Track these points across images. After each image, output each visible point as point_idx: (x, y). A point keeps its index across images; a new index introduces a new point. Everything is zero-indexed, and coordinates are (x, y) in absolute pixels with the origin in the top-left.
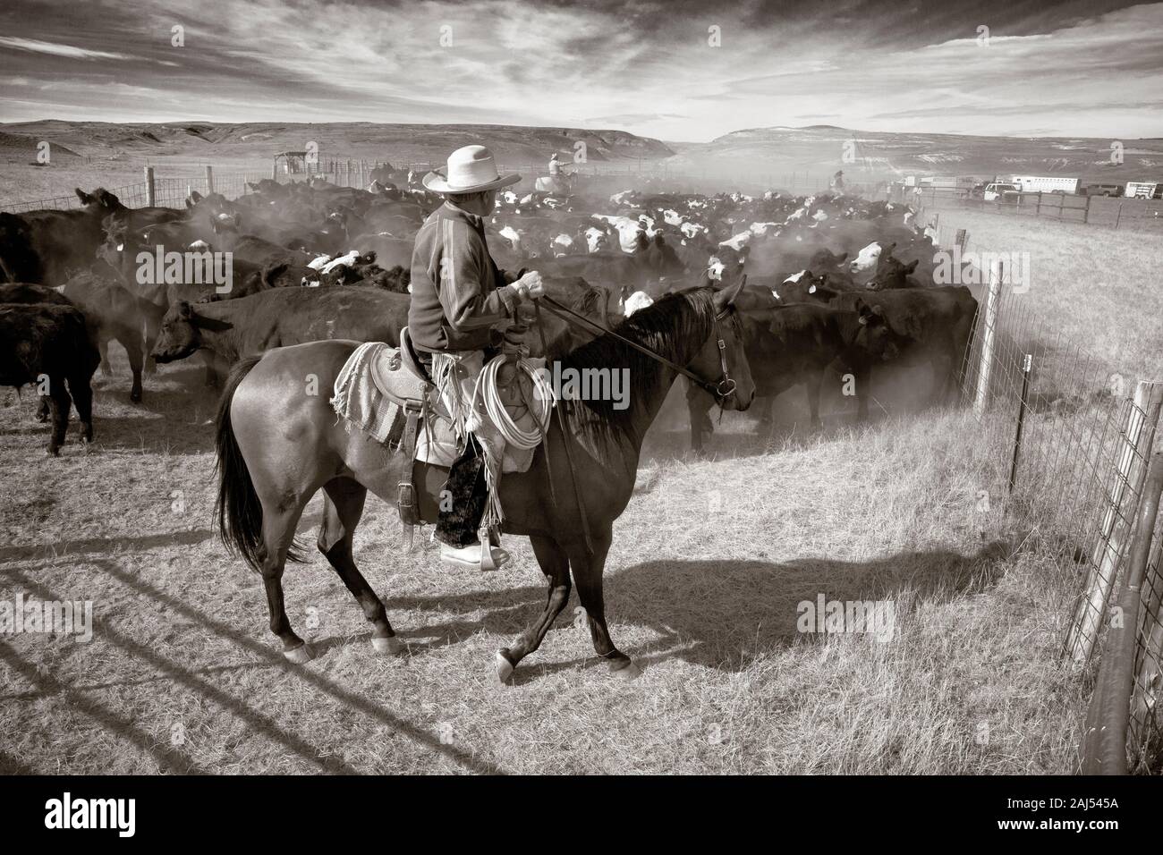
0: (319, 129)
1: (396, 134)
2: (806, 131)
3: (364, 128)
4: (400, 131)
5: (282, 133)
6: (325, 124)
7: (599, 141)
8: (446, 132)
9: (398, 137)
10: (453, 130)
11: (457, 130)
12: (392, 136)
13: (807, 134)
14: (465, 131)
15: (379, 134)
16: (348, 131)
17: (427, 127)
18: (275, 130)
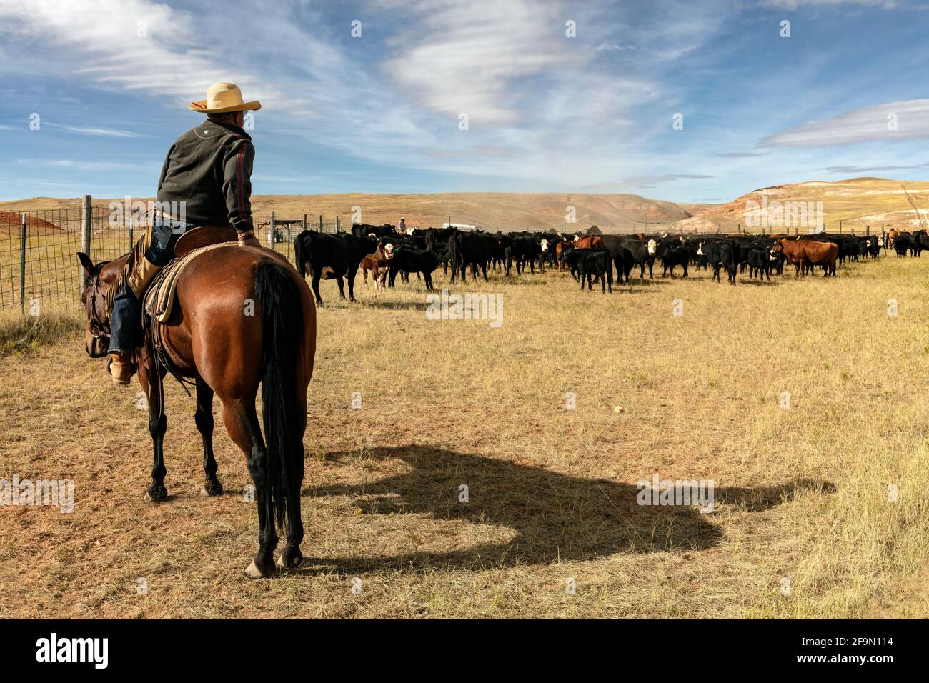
0: (308, 201)
1: (388, 204)
2: (844, 185)
3: (356, 199)
4: (393, 201)
5: (269, 206)
6: (315, 196)
7: (607, 206)
8: (441, 201)
9: (389, 207)
10: (449, 199)
11: (453, 199)
12: (385, 207)
13: (845, 188)
14: (460, 199)
15: (371, 205)
16: (339, 202)
17: (422, 197)
18: (263, 202)
